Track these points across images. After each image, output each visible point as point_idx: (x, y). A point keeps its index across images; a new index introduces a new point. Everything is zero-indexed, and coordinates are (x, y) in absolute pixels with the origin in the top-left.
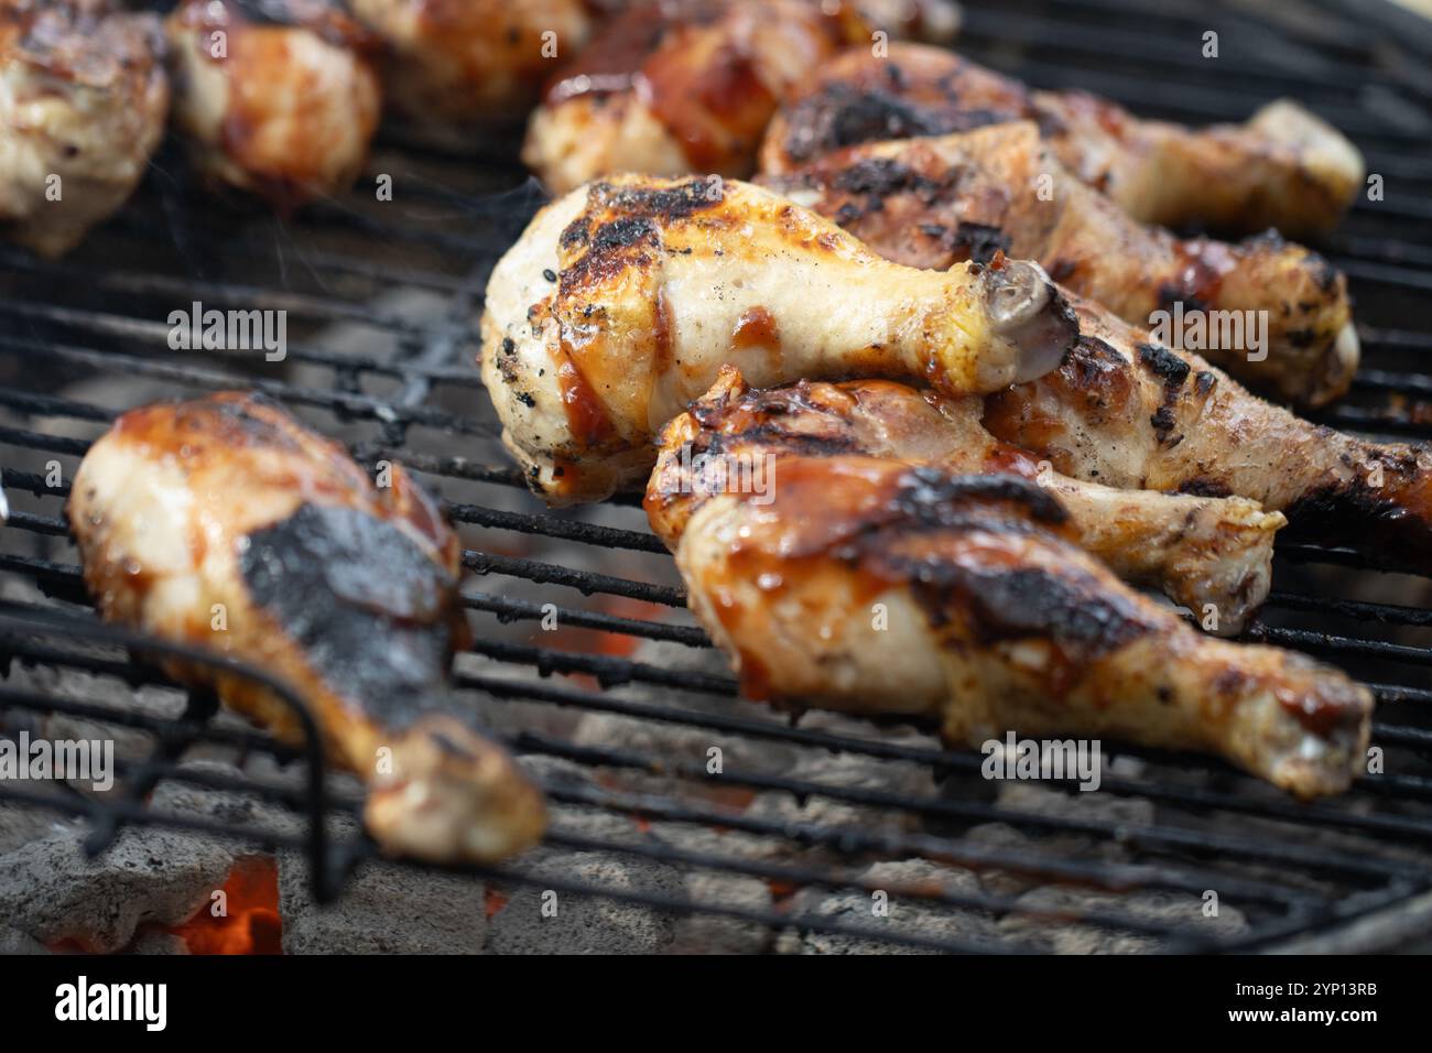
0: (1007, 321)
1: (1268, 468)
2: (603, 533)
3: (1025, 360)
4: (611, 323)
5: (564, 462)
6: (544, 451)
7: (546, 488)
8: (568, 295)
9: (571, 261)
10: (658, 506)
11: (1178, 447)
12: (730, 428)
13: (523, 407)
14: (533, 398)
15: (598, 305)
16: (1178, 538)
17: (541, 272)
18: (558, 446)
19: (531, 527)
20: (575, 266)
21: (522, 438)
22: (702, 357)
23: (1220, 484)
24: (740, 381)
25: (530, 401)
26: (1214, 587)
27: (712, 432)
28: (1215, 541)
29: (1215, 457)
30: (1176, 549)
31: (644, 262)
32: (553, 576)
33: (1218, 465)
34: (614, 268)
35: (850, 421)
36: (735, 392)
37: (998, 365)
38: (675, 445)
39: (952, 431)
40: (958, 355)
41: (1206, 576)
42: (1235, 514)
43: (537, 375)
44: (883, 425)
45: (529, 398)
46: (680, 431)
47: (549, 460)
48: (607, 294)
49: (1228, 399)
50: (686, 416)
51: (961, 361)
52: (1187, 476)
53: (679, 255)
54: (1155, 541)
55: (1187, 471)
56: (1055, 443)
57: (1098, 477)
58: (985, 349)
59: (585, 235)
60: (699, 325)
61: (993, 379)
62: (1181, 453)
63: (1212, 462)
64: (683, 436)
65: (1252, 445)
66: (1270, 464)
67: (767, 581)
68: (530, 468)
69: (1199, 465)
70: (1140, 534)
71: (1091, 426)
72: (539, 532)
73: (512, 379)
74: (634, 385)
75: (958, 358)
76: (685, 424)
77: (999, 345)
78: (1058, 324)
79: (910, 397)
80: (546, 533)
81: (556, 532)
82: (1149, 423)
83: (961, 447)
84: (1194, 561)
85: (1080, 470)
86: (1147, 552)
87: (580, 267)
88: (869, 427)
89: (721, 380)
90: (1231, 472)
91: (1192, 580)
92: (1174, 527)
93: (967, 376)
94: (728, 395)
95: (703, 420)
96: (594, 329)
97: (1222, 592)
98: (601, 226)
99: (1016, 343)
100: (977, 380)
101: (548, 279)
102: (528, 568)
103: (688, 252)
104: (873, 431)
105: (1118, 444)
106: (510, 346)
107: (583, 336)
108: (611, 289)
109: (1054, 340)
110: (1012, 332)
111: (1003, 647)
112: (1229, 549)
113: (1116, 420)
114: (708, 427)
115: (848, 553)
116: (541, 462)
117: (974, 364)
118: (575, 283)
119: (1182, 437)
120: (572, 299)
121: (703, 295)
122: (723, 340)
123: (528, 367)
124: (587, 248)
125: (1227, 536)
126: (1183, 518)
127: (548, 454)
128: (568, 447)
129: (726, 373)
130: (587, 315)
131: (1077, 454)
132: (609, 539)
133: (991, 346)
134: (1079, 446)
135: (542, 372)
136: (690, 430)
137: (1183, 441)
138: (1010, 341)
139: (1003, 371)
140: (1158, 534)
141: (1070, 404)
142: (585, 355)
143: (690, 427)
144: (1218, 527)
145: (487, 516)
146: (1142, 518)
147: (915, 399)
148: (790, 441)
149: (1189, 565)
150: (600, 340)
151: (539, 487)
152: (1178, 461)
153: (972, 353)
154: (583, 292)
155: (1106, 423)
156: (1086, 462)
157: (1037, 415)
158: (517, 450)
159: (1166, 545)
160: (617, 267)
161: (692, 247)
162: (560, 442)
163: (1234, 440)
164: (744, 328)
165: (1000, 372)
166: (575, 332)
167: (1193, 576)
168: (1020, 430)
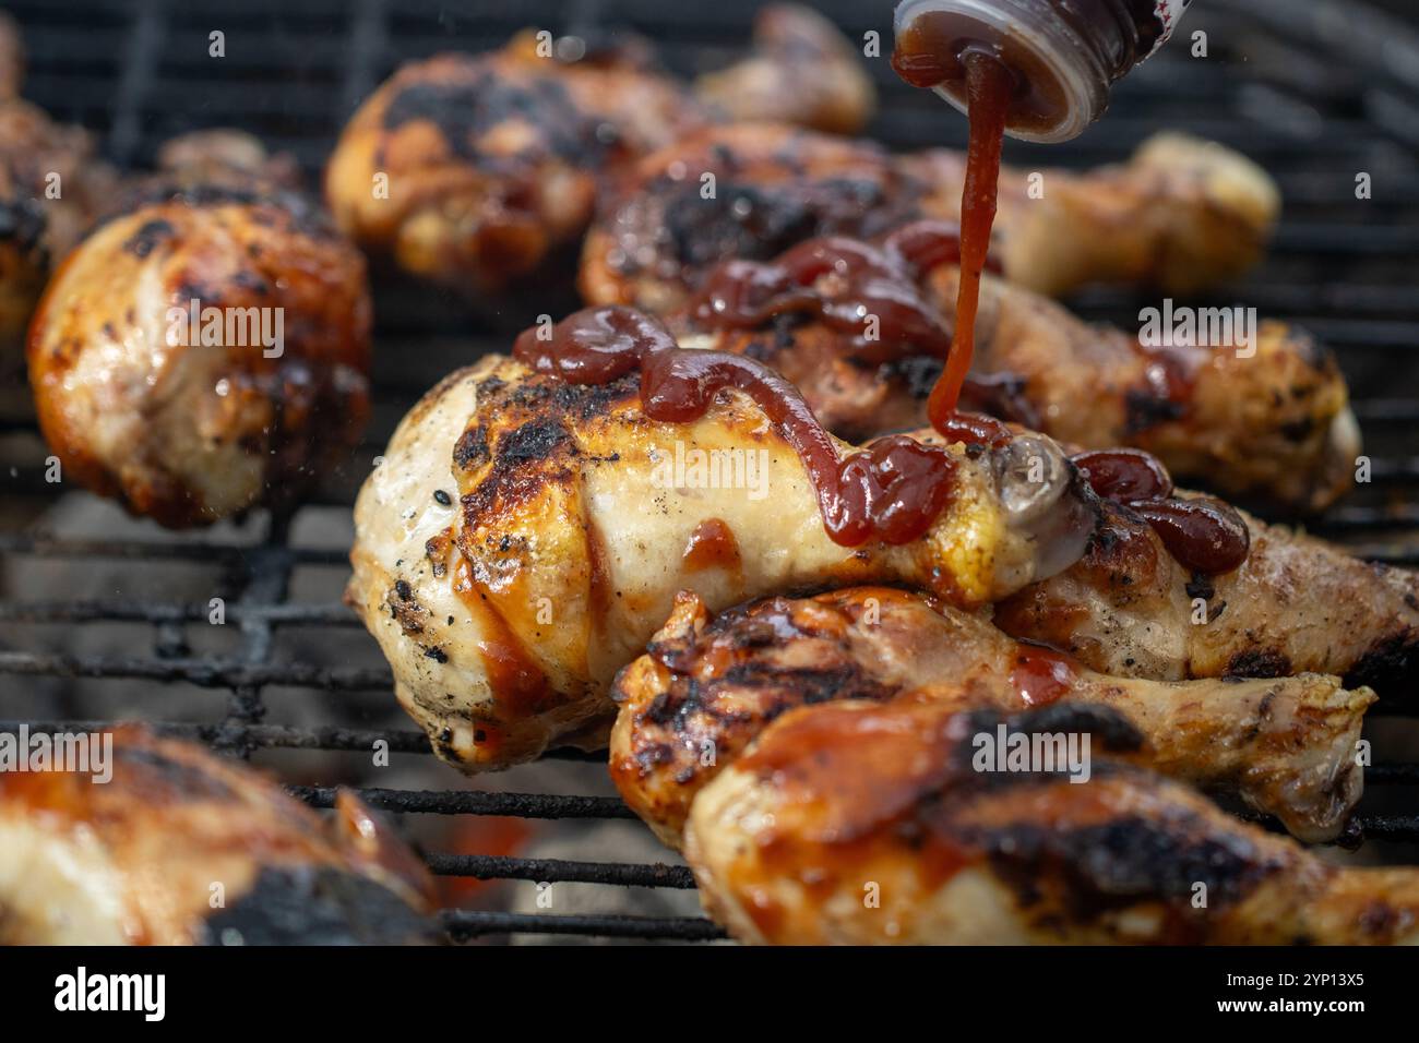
0: (1025, 512)
1: (1324, 624)
2: (543, 803)
3: (1044, 555)
4: (534, 555)
5: (484, 724)
6: (459, 711)
7: (462, 754)
8: (477, 526)
9: (474, 483)
10: (634, 777)
11: (1221, 618)
12: (708, 671)
13: (433, 663)
14: (444, 651)
15: (517, 535)
16: (1252, 733)
17: (431, 495)
18: (477, 705)
19: (454, 807)
20: (481, 490)
21: (430, 698)
22: (650, 584)
23: (1276, 653)
24: (703, 610)
25: (441, 656)
26: (1304, 787)
27: (686, 679)
28: (1295, 732)
29: (1265, 622)
30: (1251, 748)
31: (565, 477)
32: (502, 871)
33: (1271, 632)
34: (529, 489)
35: (848, 645)
36: (699, 623)
37: (1015, 564)
38: (640, 698)
39: (965, 639)
40: (969, 560)
41: (1294, 776)
42: (1317, 697)
43: (445, 624)
44: (887, 645)
45: (440, 652)
46: (643, 682)
47: (465, 722)
48: (526, 521)
49: (1264, 547)
50: (646, 660)
51: (975, 567)
52: (1236, 648)
53: (605, 464)
54: (1226, 742)
55: (1236, 643)
56: (1078, 632)
57: (1135, 666)
58: (1001, 547)
59: (485, 448)
60: (642, 547)
61: (1012, 581)
62: (1227, 623)
63: (1262, 629)
64: (649, 687)
65: (1302, 600)
66: (1327, 619)
67: (811, 874)
68: (440, 731)
69: (1248, 634)
70: (1206, 736)
71: (1118, 606)
72: (464, 811)
73: (415, 630)
74: (570, 628)
75: (970, 563)
76: (646, 671)
77: (1016, 542)
78: (1080, 508)
79: (911, 605)
80: (474, 812)
81: (485, 809)
82: (1184, 592)
83: (981, 659)
84: (1276, 759)
85: (1113, 661)
86: (1218, 756)
87: (487, 489)
88: (870, 649)
89: (681, 610)
90: (1284, 637)
91: (1277, 782)
92: (1247, 721)
93: (982, 582)
94: (691, 628)
95: (671, 665)
96: (514, 563)
97: (1315, 791)
98: (503, 435)
99: (1035, 537)
100: (993, 586)
101: (440, 501)
102: (470, 864)
103: (615, 458)
104: (876, 652)
105: (1152, 625)
106: (404, 590)
107: (502, 575)
108: (530, 515)
109: (1076, 526)
110: (1029, 525)
111: (1107, 918)
112: (1316, 739)
113: (1147, 596)
114: (681, 673)
115: (908, 829)
116: (451, 724)
117: (989, 567)
118: (483, 509)
119: (1224, 604)
120: (481, 529)
121: (641, 508)
122: (673, 562)
123: (432, 614)
124: (491, 464)
125: (1310, 723)
126: (1257, 709)
127: (464, 715)
128: (489, 706)
129: (684, 602)
130: (504, 548)
131: (1106, 641)
132: (550, 808)
133: (1007, 544)
134: (1107, 632)
135: (451, 620)
136: (656, 679)
137: (1226, 609)
138: (1030, 535)
139: (1021, 570)
140: (1228, 732)
141: (1092, 584)
142: (506, 597)
143: (654, 673)
144: (1298, 714)
145: (399, 801)
146: (1207, 716)
147: (917, 606)
148: (782, 680)
149: (1270, 763)
150: (522, 577)
151: (452, 754)
152: (1224, 634)
153: (986, 557)
154: (496, 520)
155: (1136, 601)
156: (1117, 649)
157: (1056, 604)
158: (422, 711)
159: (1239, 744)
160: (534, 487)
161: (620, 452)
162: (479, 700)
163: (1281, 597)
164: (697, 546)
165: (1018, 572)
166: (490, 570)
167: (1277, 776)
168: (1037, 623)
